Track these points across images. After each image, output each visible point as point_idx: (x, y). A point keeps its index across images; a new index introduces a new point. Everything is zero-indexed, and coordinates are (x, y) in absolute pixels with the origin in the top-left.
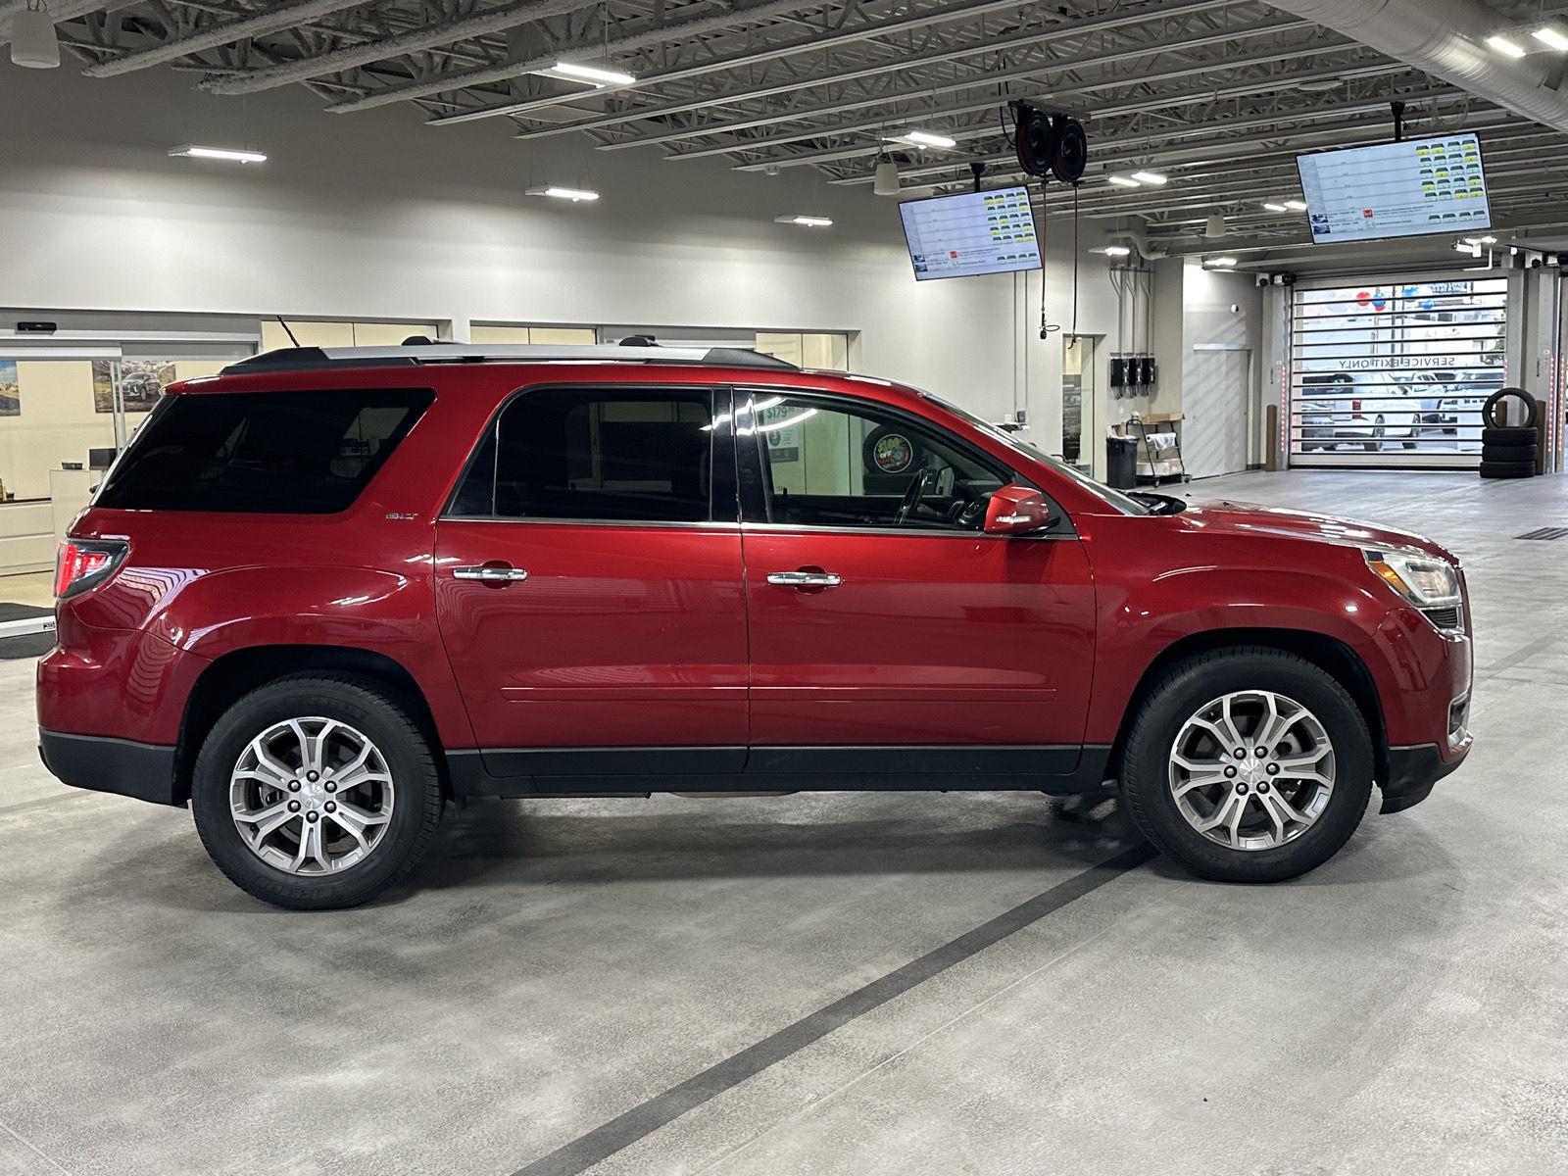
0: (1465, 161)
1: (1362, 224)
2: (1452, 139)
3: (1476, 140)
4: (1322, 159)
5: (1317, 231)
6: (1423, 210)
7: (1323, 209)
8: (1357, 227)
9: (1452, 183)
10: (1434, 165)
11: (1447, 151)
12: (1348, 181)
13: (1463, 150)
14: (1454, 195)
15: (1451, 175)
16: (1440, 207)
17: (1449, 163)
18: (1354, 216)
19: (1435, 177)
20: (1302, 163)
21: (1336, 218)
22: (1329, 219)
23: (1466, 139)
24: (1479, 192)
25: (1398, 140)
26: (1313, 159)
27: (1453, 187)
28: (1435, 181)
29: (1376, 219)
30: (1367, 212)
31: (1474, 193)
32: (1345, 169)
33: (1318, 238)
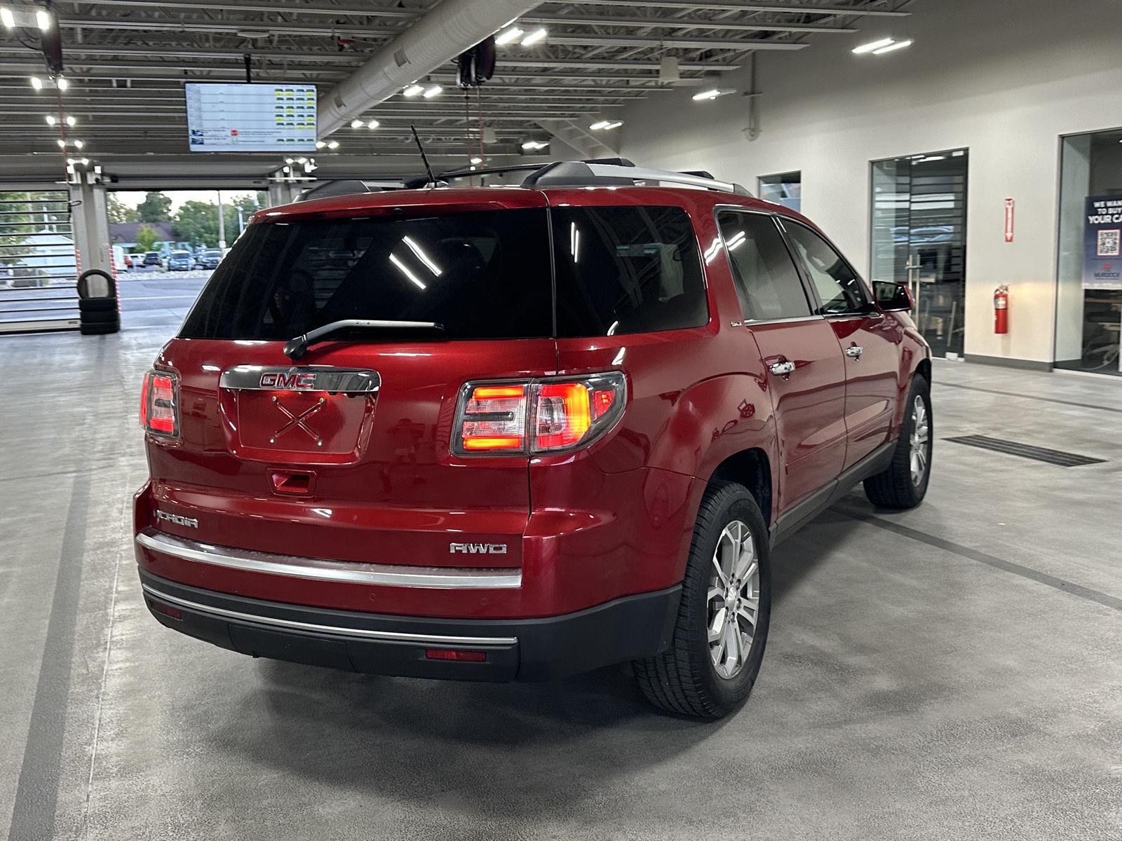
0: (306, 104)
1: (229, 140)
2: (300, 87)
3: (315, 90)
4: (206, 89)
5: (194, 142)
6: (274, 134)
7: (201, 126)
8: (224, 141)
9: (296, 118)
10: (285, 104)
11: (295, 95)
12: (222, 107)
13: (306, 95)
14: (296, 126)
15: (296, 112)
16: (285, 133)
17: (296, 103)
18: (223, 134)
19: (285, 112)
20: (189, 90)
21: (210, 133)
22: (204, 134)
23: (308, 88)
24: (312, 126)
25: (249, 82)
26: (199, 87)
27: (296, 120)
28: (285, 115)
29: (240, 138)
30: (234, 131)
31: (309, 126)
32: (221, 98)
33: (194, 148)
